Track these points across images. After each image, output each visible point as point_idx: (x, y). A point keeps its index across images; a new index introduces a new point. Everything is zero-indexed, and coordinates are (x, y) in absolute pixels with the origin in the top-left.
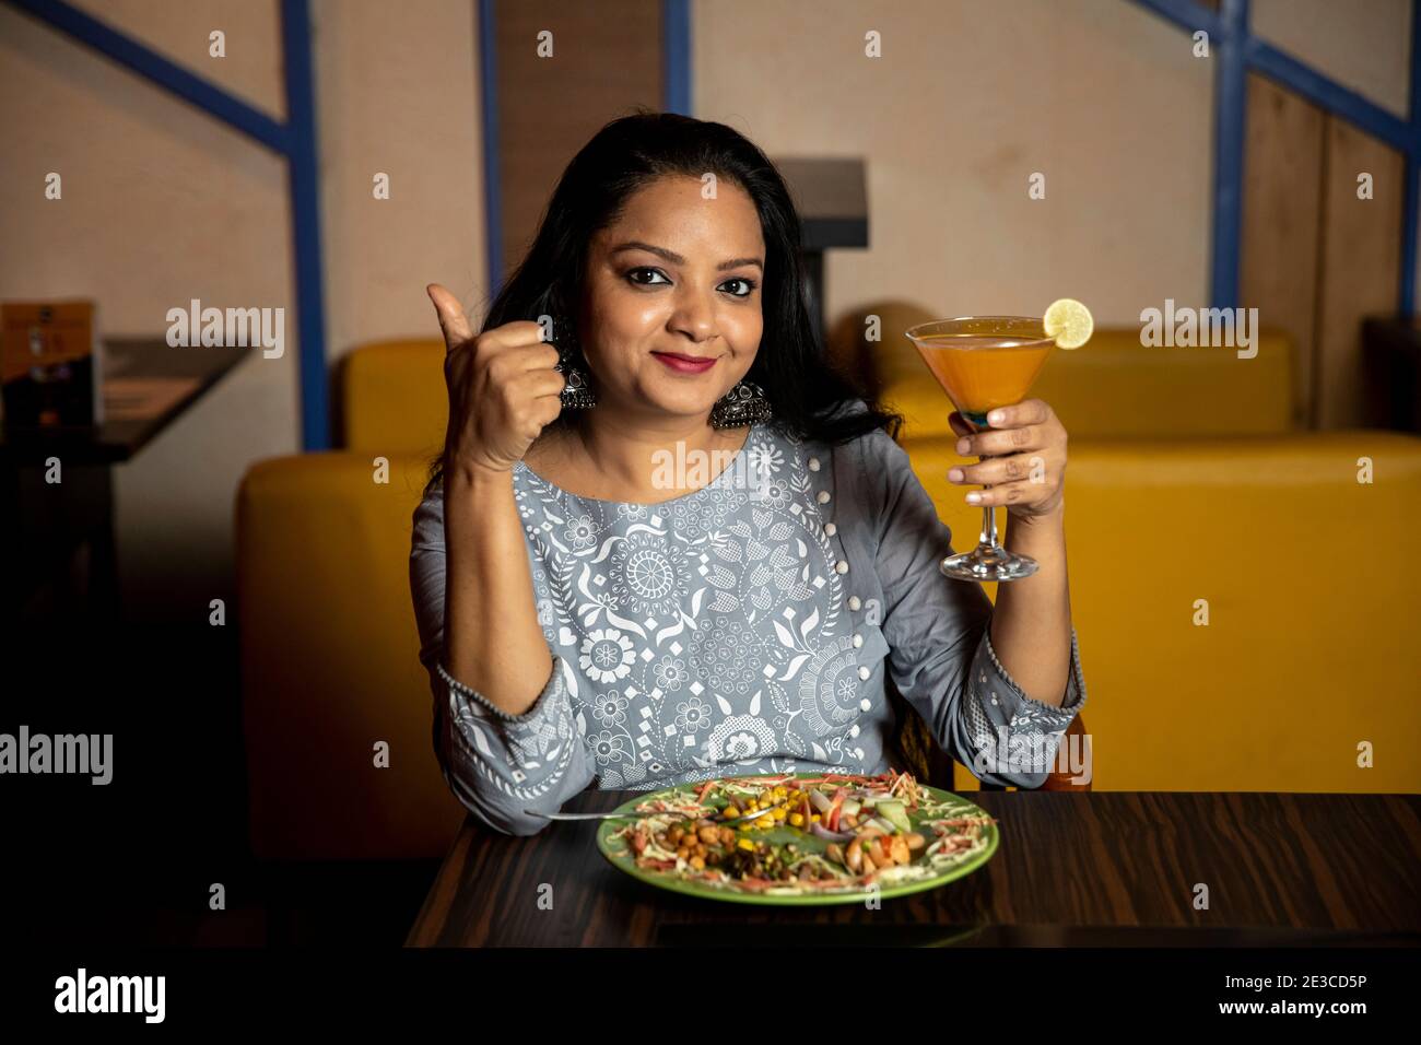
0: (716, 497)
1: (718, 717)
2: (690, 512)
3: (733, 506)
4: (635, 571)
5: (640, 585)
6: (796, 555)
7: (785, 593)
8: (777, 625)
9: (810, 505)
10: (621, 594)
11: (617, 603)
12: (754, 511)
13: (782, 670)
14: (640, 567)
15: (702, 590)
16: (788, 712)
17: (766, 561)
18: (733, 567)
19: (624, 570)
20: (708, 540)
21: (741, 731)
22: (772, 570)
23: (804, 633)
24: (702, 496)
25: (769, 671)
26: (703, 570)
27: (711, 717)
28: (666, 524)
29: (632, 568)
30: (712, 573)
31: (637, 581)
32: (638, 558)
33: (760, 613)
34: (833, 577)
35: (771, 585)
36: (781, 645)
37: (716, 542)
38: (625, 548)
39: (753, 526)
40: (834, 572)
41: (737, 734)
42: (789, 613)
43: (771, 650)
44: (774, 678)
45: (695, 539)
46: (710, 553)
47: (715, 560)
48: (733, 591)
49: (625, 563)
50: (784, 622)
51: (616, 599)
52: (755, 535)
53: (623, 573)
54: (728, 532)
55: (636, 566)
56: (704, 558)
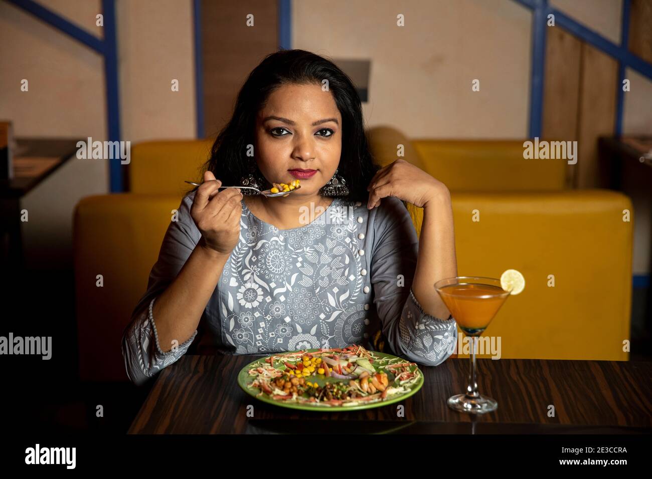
0: (311, 231)
1: (295, 332)
2: (297, 236)
3: (318, 236)
4: (270, 259)
5: (272, 266)
6: (344, 263)
7: (336, 280)
8: (329, 295)
9: (354, 239)
10: (262, 268)
11: (259, 272)
12: (327, 239)
13: (328, 317)
14: (273, 258)
15: (296, 274)
16: (328, 335)
17: (329, 265)
18: (313, 265)
19: (266, 257)
20: (303, 251)
21: (305, 341)
22: (331, 269)
23: (341, 301)
24: (304, 229)
25: (322, 316)
26: (299, 265)
27: (292, 332)
28: (286, 240)
29: (269, 257)
30: (303, 266)
31: (270, 264)
32: (273, 253)
33: (322, 288)
34: (359, 276)
35: (329, 276)
36: (330, 305)
37: (307, 252)
38: (268, 247)
39: (326, 247)
40: (360, 273)
41: (302, 342)
42: (336, 290)
43: (325, 306)
44: (324, 320)
45: (297, 249)
46: (303, 257)
47: (305, 260)
48: (311, 277)
49: (267, 254)
50: (333, 294)
51: (259, 269)
52: (326, 251)
53: (265, 258)
54: (314, 248)
55: (271, 257)
56: (300, 259)
